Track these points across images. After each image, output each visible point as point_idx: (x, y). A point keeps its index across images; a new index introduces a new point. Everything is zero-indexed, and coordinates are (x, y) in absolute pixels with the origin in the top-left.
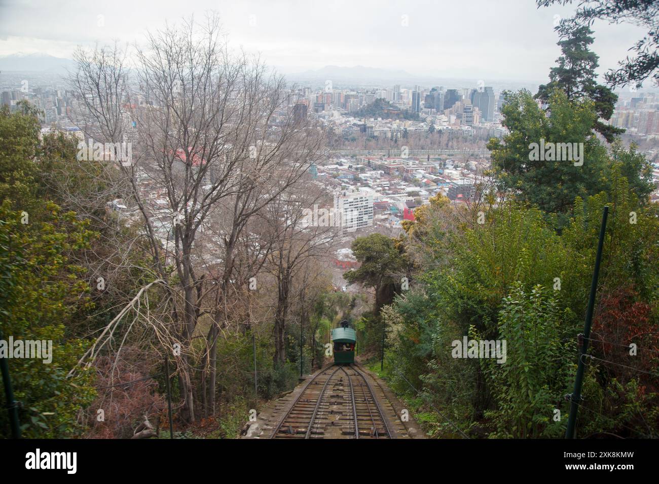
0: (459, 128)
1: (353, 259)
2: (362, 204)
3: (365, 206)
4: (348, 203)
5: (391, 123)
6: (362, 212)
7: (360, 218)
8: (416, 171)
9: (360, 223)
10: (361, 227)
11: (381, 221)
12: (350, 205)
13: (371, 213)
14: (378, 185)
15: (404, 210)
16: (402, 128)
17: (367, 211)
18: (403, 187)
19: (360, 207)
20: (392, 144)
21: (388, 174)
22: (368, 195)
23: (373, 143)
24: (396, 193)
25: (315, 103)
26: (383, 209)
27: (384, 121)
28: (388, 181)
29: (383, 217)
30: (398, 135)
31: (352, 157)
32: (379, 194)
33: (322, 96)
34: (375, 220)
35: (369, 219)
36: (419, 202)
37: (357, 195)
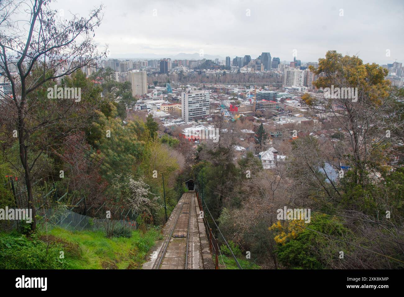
0: (254, 72)
2: (201, 98)
3: (203, 100)
4: (192, 97)
5: (215, 71)
6: (202, 104)
7: (200, 109)
8: (233, 89)
9: (200, 112)
10: (201, 115)
11: (215, 113)
12: (193, 99)
13: (208, 105)
14: (211, 96)
15: (229, 107)
16: (222, 72)
17: (205, 104)
18: (226, 97)
19: (200, 100)
20: (217, 79)
21: (216, 92)
22: (206, 92)
23: (206, 79)
24: (222, 100)
25: (173, 64)
26: (216, 106)
27: (212, 70)
28: (217, 94)
29: (216, 111)
30: (220, 75)
31: (194, 85)
32: (212, 100)
33: (176, 61)
34: (211, 113)
35: (207, 109)
36: (239, 103)
37: (198, 92)
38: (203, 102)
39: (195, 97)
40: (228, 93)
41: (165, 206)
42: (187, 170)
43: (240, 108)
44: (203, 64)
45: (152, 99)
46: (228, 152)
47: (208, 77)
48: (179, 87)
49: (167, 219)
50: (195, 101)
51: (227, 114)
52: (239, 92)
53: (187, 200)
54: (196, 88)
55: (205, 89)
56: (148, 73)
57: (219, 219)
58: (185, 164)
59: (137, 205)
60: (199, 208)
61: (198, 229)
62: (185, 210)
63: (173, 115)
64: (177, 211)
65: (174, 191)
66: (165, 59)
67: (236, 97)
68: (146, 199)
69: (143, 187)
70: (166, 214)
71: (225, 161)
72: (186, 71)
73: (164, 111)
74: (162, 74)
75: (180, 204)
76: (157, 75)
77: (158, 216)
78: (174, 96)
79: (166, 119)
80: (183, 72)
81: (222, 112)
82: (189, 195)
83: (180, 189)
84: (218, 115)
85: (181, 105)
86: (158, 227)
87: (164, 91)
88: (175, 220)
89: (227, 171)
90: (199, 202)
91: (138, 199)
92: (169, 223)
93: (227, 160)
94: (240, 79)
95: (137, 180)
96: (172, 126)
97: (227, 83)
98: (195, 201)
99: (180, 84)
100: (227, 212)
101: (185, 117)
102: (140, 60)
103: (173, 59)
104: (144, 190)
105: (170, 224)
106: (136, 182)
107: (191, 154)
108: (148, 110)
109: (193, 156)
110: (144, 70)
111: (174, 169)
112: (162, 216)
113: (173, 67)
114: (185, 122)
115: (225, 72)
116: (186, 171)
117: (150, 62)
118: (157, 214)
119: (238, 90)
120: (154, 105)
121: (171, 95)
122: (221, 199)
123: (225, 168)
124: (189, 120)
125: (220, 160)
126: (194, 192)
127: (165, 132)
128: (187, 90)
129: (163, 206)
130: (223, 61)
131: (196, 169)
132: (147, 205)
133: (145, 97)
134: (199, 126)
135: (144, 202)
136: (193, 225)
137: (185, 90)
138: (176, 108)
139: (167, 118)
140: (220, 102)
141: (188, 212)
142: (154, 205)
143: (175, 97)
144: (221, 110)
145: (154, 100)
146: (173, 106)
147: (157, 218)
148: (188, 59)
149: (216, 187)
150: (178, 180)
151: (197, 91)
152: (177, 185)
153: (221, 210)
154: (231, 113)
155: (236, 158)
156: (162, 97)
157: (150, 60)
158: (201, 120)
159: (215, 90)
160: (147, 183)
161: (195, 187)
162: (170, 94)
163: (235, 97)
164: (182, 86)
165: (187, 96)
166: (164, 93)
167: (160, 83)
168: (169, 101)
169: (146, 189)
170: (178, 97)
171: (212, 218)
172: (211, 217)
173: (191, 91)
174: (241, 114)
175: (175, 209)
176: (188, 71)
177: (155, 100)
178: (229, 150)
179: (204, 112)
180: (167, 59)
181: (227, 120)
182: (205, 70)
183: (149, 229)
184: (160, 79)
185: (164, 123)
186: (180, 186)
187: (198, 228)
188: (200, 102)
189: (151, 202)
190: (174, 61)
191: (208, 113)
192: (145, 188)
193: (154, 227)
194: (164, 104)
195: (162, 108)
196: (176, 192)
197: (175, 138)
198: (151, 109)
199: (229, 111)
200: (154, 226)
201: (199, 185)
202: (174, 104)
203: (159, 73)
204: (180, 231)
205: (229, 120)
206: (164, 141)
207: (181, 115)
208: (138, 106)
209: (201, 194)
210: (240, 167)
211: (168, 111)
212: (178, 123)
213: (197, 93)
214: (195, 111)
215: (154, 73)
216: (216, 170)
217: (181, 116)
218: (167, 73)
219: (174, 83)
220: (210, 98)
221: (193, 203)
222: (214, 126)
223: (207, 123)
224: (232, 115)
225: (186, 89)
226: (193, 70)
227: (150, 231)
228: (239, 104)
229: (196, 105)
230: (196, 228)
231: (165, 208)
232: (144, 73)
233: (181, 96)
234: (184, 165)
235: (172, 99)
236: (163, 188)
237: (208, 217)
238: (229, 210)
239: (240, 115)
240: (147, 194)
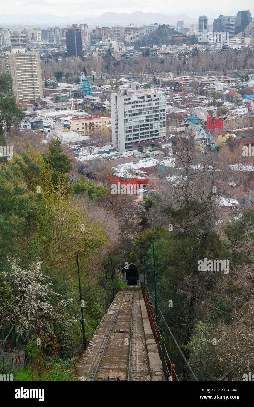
1: (141, 175)
2: (150, 105)
3: (154, 108)
4: (131, 103)
5: (177, 48)
6: (150, 116)
7: (148, 125)
8: (213, 84)
9: (148, 132)
10: (150, 138)
11: (176, 133)
12: (133, 107)
13: (164, 118)
14: (168, 100)
15: (206, 119)
16: (191, 49)
17: (157, 115)
18: (199, 100)
19: (147, 109)
20: (181, 65)
21: (180, 91)
22: (159, 92)
23: (158, 65)
24: (191, 106)
25: (92, 36)
26: (179, 119)
27: (169, 47)
28: (181, 95)
29: (179, 130)
30: (187, 56)
31: (134, 78)
32: (170, 107)
33: (99, 29)
34: (169, 133)
35: (161, 126)
36: (224, 112)
37: (142, 92)
38: (154, 112)
39: (136, 102)
40: (202, 93)
41: (83, 318)
42: (123, 245)
43: (228, 121)
44: (153, 34)
45: (52, 107)
46: (204, 209)
47: (162, 62)
48: (105, 82)
49: (85, 345)
50: (137, 110)
51: (200, 134)
52: (226, 89)
53: (125, 306)
54: (140, 84)
55: (156, 85)
56: (42, 55)
57: (190, 345)
58: (120, 234)
59: (27, 318)
60: (148, 321)
61: (149, 366)
62: (120, 326)
63: (95, 140)
64: (104, 327)
65: (99, 287)
66: (76, 25)
67: (220, 100)
68: (45, 305)
69: (39, 281)
70: (84, 335)
71: (198, 228)
72: (118, 51)
73: (78, 132)
74: (70, 58)
75: (111, 313)
76: (60, 59)
77: (69, 338)
78: (96, 102)
79: (81, 146)
80: (113, 52)
81: (191, 130)
82: (129, 295)
83: (111, 283)
84: (182, 136)
85: (109, 119)
86: (69, 362)
87: (75, 91)
88: (103, 346)
89: (202, 248)
90: (148, 308)
91: (28, 305)
92: (89, 353)
93: (202, 224)
94: (226, 62)
95: (26, 268)
96: (94, 160)
97: (201, 72)
98: (140, 307)
99: (107, 77)
100: (205, 329)
101: (118, 143)
102: (25, 29)
103: (92, 26)
104: (40, 286)
105: (93, 354)
106: (24, 272)
107: (132, 215)
108: (46, 130)
109: (134, 219)
110: (35, 49)
111: (98, 244)
112: (76, 339)
113: (93, 43)
114: (118, 151)
115: (196, 50)
116: (122, 248)
117: (47, 33)
118: (67, 334)
119: (223, 84)
120: (57, 119)
121: (89, 99)
122: (192, 304)
123: (199, 241)
124: (126, 148)
125: (188, 226)
126: (138, 289)
127: (80, 172)
128: (122, 88)
129: (78, 317)
130: (192, 26)
131: (141, 243)
132: (47, 317)
133: (39, 104)
134: (147, 159)
135: (41, 310)
136: (137, 356)
137: (117, 88)
138: (100, 124)
139: (84, 144)
140: (188, 110)
141: (127, 330)
142: (61, 316)
143: (98, 103)
144: (190, 127)
145: (56, 109)
146: (95, 121)
147: (66, 343)
148: (121, 25)
149: (181, 280)
150: (106, 266)
151: (141, 90)
152: (105, 275)
153: (193, 327)
154: (209, 133)
155: (221, 222)
156: (73, 103)
157: (45, 28)
158: (149, 148)
159: (177, 87)
160: (48, 273)
161: (141, 278)
162: (88, 97)
163: (217, 100)
164: (111, 81)
165: (121, 100)
166: (77, 95)
167: (68, 75)
168: (86, 111)
169: (46, 285)
170: (105, 103)
171: (174, 342)
172: (173, 340)
173: (129, 91)
174: (230, 133)
175: (102, 324)
176: (123, 49)
177: (59, 109)
178: (206, 206)
179: (155, 131)
180: (81, 25)
181: (202, 147)
182: (155, 47)
183: (51, 367)
184: (68, 67)
185: (77, 155)
186: (110, 278)
187: (149, 362)
188: (147, 113)
189: (54, 311)
190: (94, 30)
191: (163, 133)
192: (43, 283)
193: (60, 362)
194: (76, 118)
195: (74, 125)
196: (103, 290)
197: (100, 184)
198: (52, 126)
199: (205, 128)
200: (60, 360)
201: (148, 275)
202: (96, 117)
203: (66, 55)
204: (112, 369)
205: (205, 146)
206: (79, 190)
207: (111, 139)
208: (26, 122)
209: (153, 293)
210: (229, 239)
211: (84, 130)
212: (104, 155)
213: (140, 95)
214: (137, 130)
215: (56, 56)
216: (181, 246)
217: (111, 141)
218: (81, 56)
219: (95, 75)
220: (167, 104)
221: (136, 311)
222: (175, 159)
223: (162, 153)
224: (211, 137)
225: (120, 86)
226: (132, 48)
227: (52, 371)
228: (226, 114)
229: (140, 119)
230: (144, 362)
231: (82, 322)
232: (34, 56)
233: (109, 100)
234: (118, 236)
235: (91, 107)
236: (78, 282)
237: (168, 339)
238: (210, 326)
239: (228, 135)
240: (46, 294)
